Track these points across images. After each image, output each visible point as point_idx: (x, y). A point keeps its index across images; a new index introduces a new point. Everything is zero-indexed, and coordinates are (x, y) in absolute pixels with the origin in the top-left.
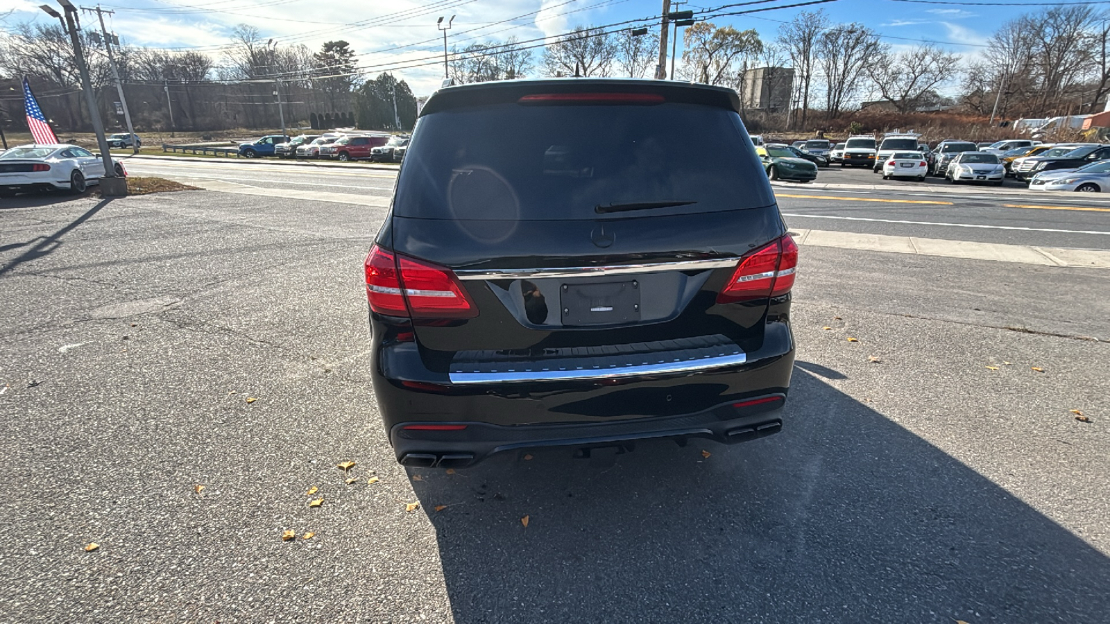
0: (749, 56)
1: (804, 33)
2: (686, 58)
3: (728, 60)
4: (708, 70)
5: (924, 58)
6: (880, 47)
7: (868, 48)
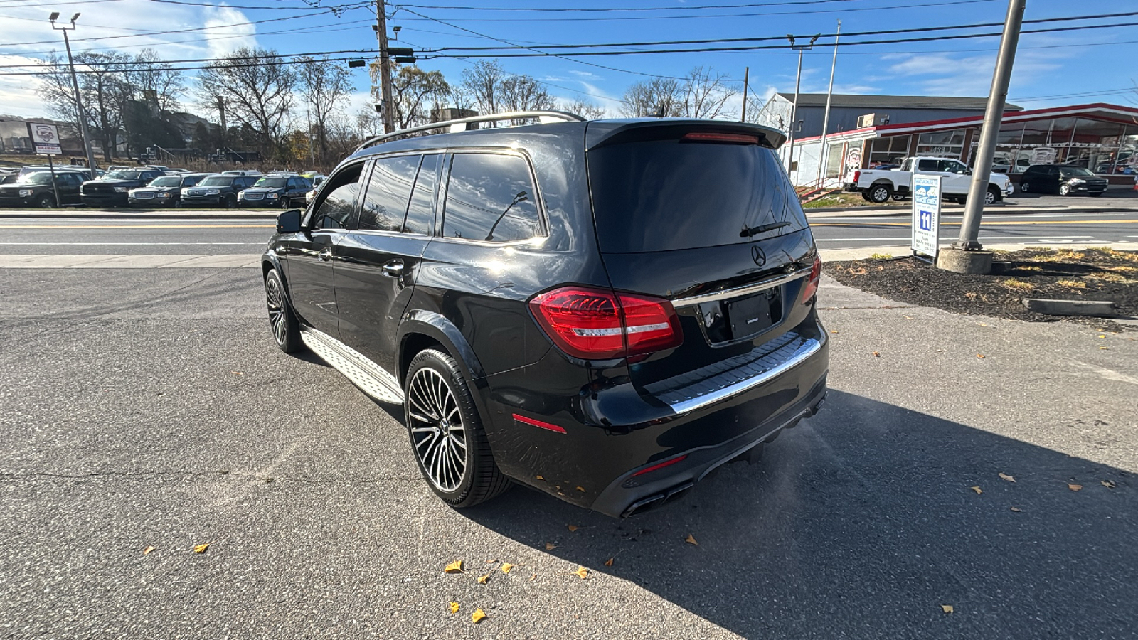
0: (437, 96)
2: (375, 93)
3: (419, 99)
6: (548, 98)
7: (538, 98)
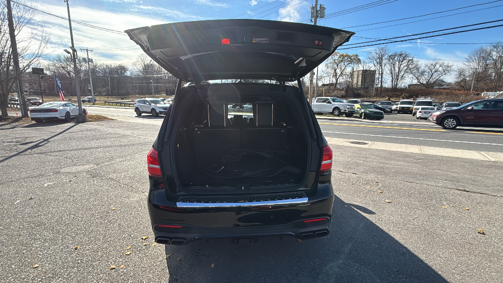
0: (355, 65)
1: (379, 55)
2: (327, 66)
3: (345, 67)
4: (336, 71)
5: (435, 66)
6: (414, 61)
7: (409, 61)
